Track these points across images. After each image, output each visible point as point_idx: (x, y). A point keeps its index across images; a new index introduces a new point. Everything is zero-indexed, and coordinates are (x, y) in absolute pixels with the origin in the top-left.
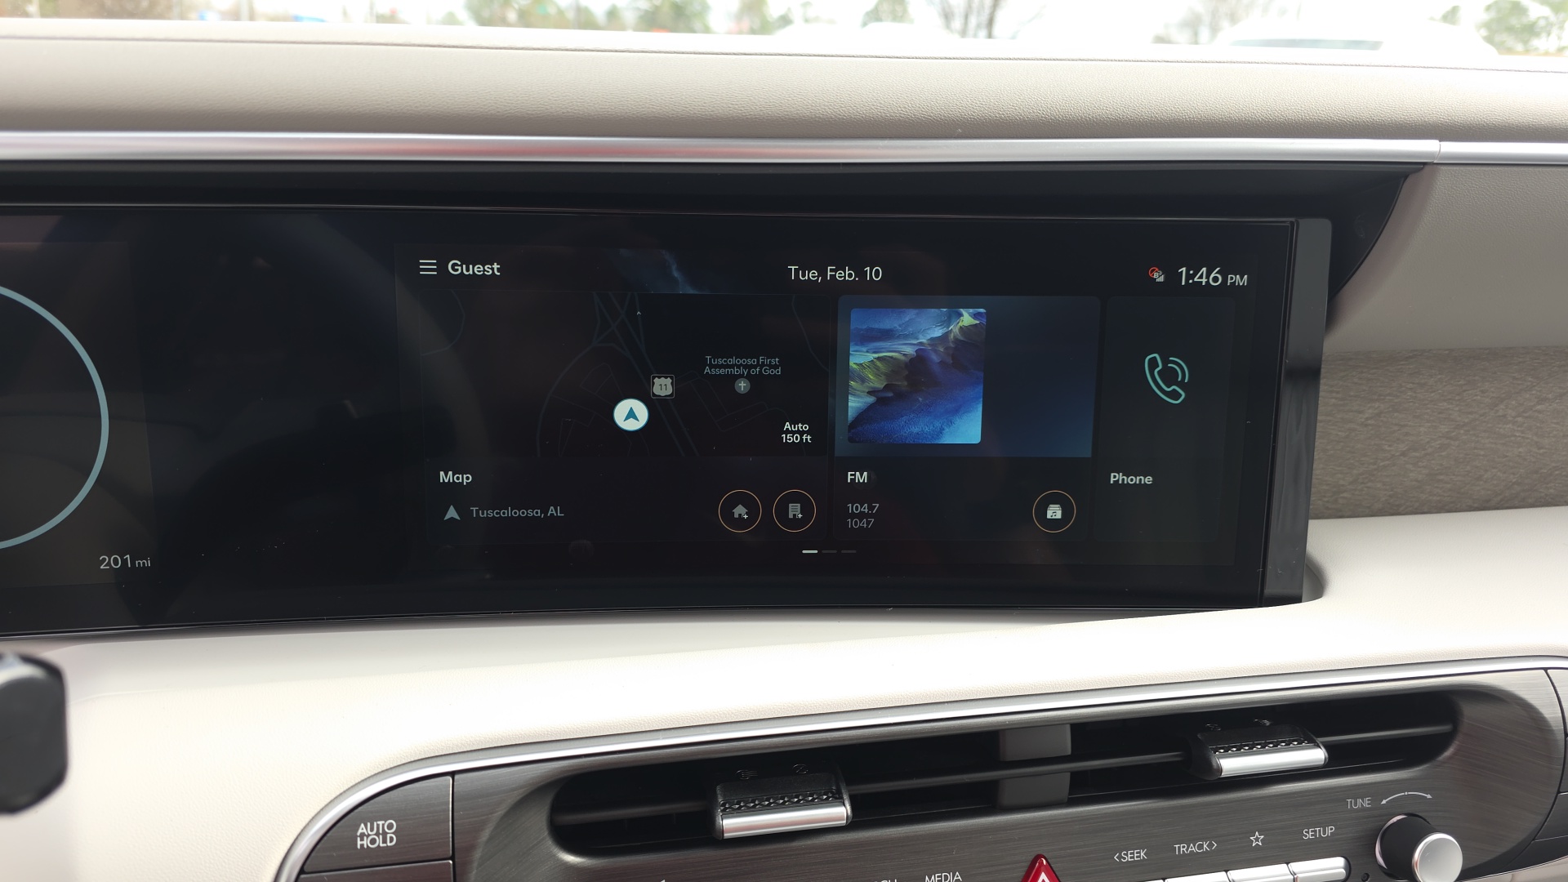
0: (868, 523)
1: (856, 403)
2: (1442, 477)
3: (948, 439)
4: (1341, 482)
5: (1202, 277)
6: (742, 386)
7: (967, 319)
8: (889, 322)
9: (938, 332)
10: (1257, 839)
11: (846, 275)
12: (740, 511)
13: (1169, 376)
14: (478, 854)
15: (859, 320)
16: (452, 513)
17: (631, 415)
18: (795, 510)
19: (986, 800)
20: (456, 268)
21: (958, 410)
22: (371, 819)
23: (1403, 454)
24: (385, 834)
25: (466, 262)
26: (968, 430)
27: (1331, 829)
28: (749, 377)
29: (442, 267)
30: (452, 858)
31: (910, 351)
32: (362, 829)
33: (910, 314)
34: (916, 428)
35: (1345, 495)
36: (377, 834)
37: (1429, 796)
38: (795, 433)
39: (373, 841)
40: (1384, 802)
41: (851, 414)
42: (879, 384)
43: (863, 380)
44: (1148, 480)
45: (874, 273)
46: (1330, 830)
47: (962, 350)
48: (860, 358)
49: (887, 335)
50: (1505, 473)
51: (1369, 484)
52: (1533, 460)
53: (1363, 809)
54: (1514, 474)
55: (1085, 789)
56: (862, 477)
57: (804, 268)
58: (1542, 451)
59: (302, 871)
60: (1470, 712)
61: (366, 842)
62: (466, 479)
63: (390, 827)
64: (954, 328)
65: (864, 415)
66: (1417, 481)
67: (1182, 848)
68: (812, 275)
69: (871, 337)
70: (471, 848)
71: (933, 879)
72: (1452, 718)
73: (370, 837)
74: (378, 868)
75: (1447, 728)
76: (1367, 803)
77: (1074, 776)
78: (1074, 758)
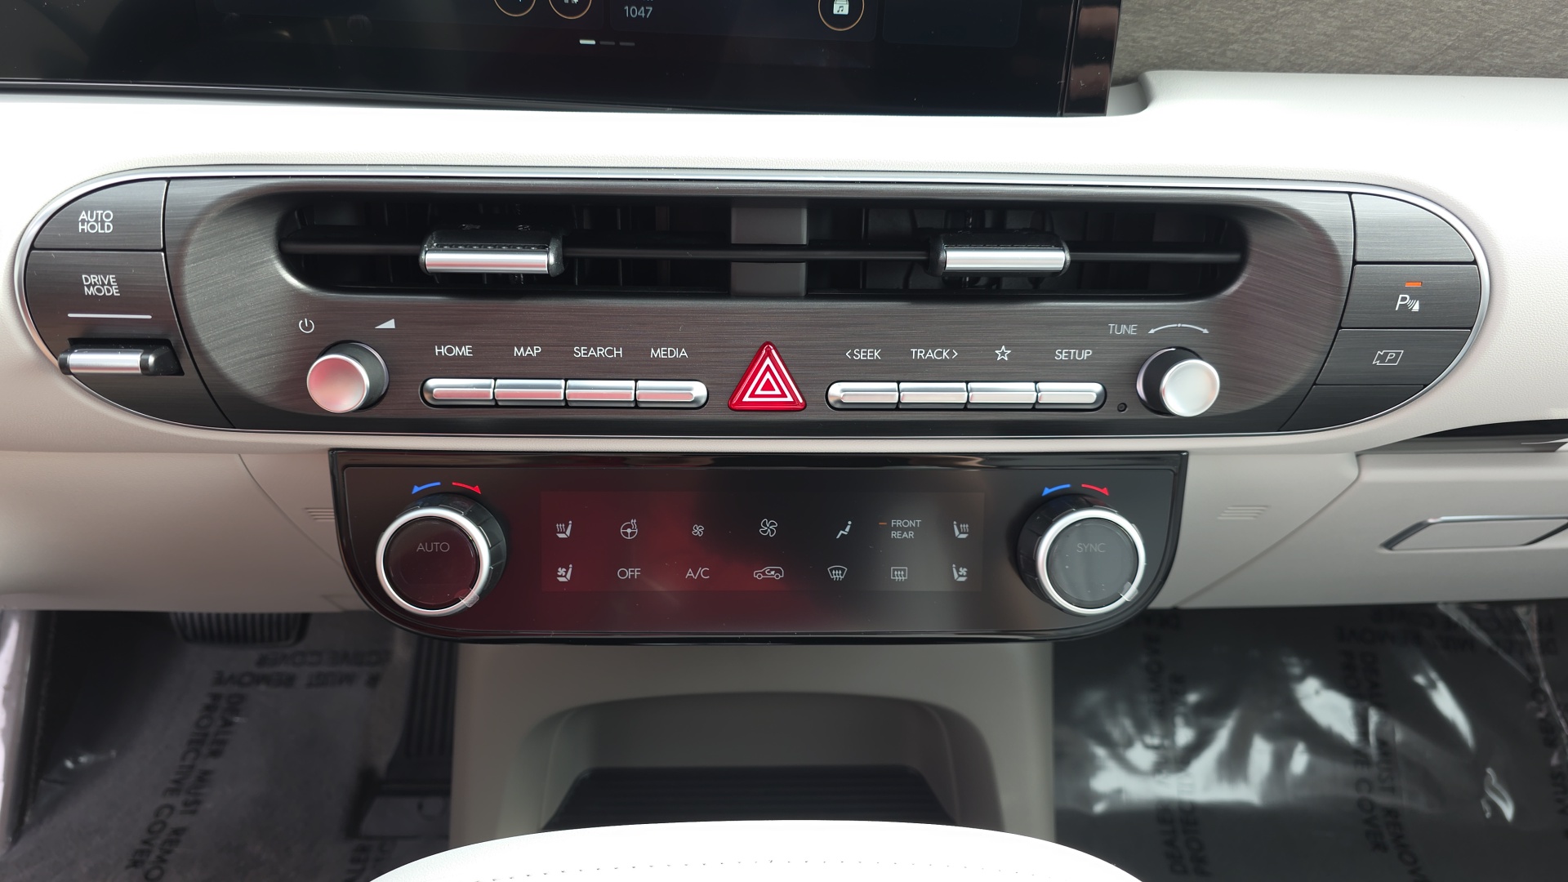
0: (646, 11)
2: (1357, 32)
4: (1231, 30)
10: (1003, 354)
14: (192, 248)
22: (91, 208)
24: (103, 222)
27: (1088, 353)
30: (164, 250)
32: (83, 216)
35: (1235, 46)
36: (96, 221)
37: (1205, 331)
39: (92, 227)
40: (1152, 331)
46: (1086, 354)
50: (1438, 33)
51: (1266, 35)
52: (1476, 18)
53: (1126, 336)
54: (1449, 35)
55: (825, 283)
58: (1487, 7)
59: (32, 247)
60: (1259, 237)
61: (86, 227)
63: (108, 216)
66: (1325, 34)
67: (919, 353)
70: (183, 242)
71: (659, 353)
72: (1241, 245)
73: (90, 223)
74: (95, 246)
75: (1234, 257)
76: (1132, 330)
77: (814, 267)
78: (813, 244)
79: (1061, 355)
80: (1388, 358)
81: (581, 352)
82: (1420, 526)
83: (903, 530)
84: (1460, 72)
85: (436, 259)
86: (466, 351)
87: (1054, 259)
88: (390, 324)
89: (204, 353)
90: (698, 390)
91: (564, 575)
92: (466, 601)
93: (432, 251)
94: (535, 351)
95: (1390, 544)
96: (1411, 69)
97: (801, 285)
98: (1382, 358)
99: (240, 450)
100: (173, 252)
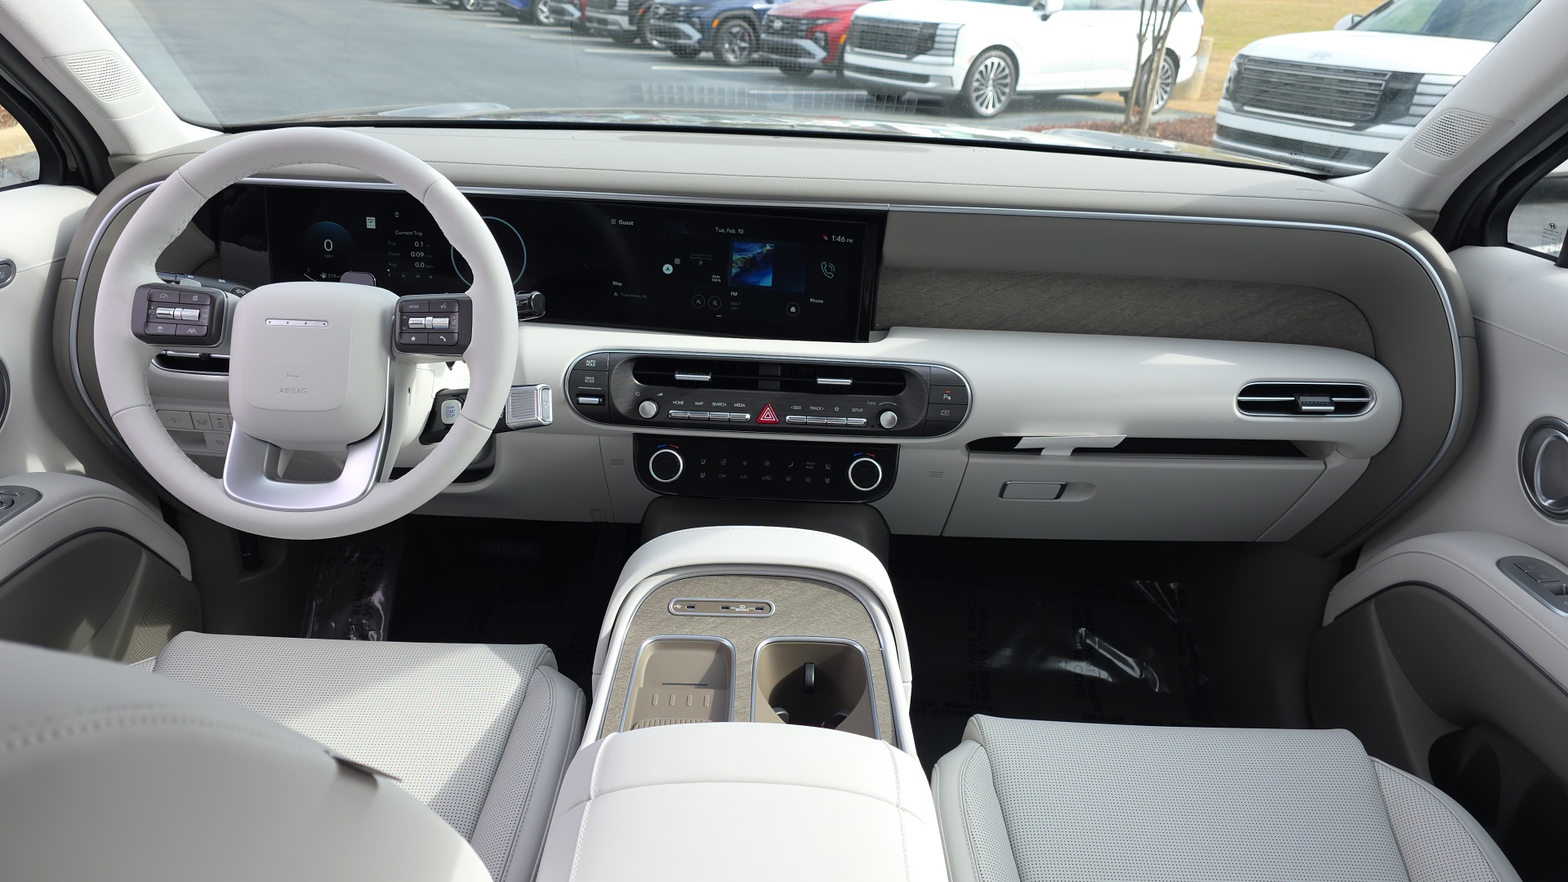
0: (737, 308)
1: (734, 271)
2: (961, 316)
3: (762, 284)
5: (839, 239)
6: (701, 263)
7: (768, 247)
8: (745, 246)
9: (759, 251)
10: (837, 409)
11: (733, 231)
12: (698, 301)
13: (829, 269)
14: (614, 371)
15: (736, 245)
16: (616, 294)
17: (668, 269)
18: (715, 303)
19: (754, 386)
20: (621, 222)
21: (765, 275)
22: (591, 359)
23: (943, 306)
25: (624, 221)
26: (768, 282)
28: (703, 260)
29: (617, 222)
30: (607, 371)
31: (751, 256)
32: (587, 361)
33: (752, 244)
34: (752, 280)
36: (591, 363)
37: (896, 405)
38: (716, 279)
39: (590, 365)
40: (881, 404)
41: (733, 274)
42: (741, 266)
43: (737, 264)
44: (822, 302)
45: (741, 231)
46: (861, 410)
47: (767, 257)
48: (736, 257)
49: (744, 250)
53: (870, 405)
55: (785, 387)
56: (735, 294)
57: (720, 228)
59: (572, 369)
60: (908, 379)
61: (587, 366)
62: (621, 284)
63: (594, 362)
64: (764, 250)
65: (736, 274)
66: (950, 317)
67: (812, 408)
68: (723, 231)
69: (739, 251)
70: (613, 370)
71: (737, 405)
72: (904, 380)
73: (589, 363)
74: (590, 371)
75: (902, 384)
76: (874, 403)
77: (782, 382)
78: (782, 376)
79: (854, 410)
80: (945, 413)
81: (714, 404)
82: (1005, 486)
83: (810, 466)
84: (997, 329)
85: (679, 376)
86: (682, 403)
87: (848, 382)
88: (661, 394)
89: (612, 400)
90: (748, 416)
91: (703, 476)
92: (675, 478)
93: (678, 374)
94: (702, 403)
95: (1001, 495)
96: (980, 328)
97: (779, 387)
98: (944, 413)
99: (599, 434)
100: (610, 371)
